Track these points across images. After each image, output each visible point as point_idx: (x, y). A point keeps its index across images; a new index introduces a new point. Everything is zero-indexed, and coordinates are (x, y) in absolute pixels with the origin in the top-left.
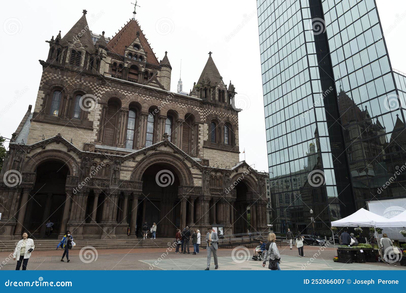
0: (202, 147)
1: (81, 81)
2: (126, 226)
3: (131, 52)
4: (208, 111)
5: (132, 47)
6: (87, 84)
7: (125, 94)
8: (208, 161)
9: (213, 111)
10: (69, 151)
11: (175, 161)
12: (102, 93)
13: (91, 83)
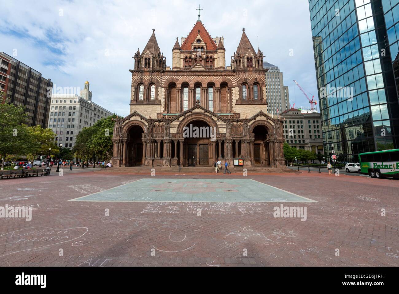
0: (235, 104)
1: (151, 76)
2: (176, 160)
3: (195, 46)
4: (238, 77)
5: (195, 42)
6: (155, 77)
7: (178, 78)
8: (239, 114)
9: (243, 76)
10: (141, 120)
11: (205, 118)
12: (164, 81)
13: (157, 76)
